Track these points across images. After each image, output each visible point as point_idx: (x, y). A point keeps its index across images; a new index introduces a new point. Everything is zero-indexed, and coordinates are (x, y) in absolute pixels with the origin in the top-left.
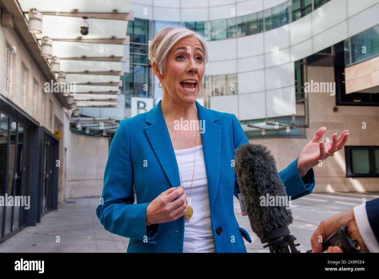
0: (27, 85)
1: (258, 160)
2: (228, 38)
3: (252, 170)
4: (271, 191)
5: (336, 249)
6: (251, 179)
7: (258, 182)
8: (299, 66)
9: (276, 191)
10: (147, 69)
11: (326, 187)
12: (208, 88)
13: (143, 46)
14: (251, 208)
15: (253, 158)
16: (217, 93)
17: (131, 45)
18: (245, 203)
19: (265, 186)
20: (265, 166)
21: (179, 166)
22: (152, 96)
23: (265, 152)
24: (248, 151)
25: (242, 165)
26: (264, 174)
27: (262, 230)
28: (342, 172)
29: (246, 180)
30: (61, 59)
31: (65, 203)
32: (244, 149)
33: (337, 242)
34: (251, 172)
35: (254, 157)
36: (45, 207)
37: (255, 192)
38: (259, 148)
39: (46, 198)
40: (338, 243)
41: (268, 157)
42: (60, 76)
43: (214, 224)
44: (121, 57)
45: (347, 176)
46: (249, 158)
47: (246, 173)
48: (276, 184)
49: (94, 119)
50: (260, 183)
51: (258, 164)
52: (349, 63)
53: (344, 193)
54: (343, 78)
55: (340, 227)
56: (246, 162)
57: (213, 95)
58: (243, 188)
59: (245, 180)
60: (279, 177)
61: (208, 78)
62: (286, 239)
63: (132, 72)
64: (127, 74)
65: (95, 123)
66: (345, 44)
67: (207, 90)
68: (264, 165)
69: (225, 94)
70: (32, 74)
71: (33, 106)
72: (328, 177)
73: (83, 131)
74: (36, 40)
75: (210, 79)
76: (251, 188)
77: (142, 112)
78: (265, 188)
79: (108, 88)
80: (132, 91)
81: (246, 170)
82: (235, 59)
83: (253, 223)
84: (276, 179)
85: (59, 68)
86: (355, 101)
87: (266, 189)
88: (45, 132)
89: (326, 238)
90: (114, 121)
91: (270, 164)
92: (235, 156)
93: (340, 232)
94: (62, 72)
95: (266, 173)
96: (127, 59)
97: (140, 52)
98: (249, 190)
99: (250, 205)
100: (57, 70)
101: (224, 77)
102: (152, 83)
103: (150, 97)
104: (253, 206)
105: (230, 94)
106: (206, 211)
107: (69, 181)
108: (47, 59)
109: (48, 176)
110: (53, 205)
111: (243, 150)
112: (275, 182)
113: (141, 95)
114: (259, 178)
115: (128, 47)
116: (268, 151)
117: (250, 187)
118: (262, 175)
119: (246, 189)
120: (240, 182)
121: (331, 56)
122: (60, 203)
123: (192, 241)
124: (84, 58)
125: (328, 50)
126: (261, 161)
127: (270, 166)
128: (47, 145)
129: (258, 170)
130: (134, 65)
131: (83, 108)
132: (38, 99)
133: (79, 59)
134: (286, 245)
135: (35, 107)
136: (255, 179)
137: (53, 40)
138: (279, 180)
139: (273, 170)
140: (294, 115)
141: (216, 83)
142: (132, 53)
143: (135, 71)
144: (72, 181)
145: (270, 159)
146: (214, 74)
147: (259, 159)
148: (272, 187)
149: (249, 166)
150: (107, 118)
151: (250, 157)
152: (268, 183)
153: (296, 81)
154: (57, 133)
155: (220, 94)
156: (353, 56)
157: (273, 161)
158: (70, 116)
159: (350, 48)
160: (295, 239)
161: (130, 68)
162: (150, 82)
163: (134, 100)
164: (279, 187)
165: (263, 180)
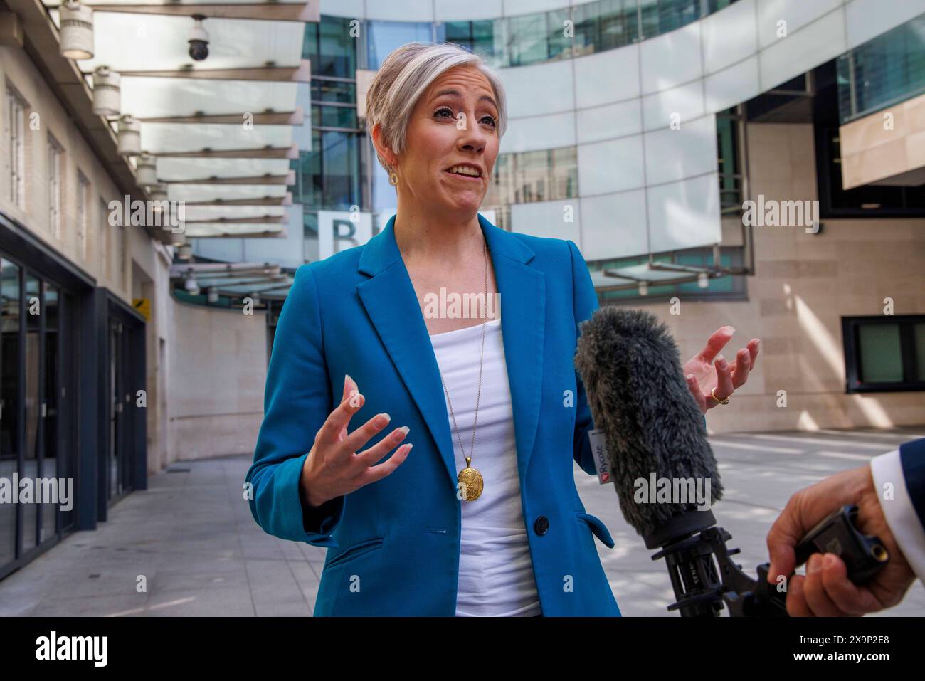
0: (61, 186)
1: (637, 349)
2: (551, 60)
3: (623, 373)
4: (668, 424)
5: (829, 561)
6: (619, 394)
7: (638, 401)
8: (727, 125)
9: (681, 423)
10: (354, 140)
11: (798, 418)
12: (506, 184)
13: (344, 85)
14: (622, 464)
15: (625, 343)
16: (527, 195)
17: (313, 83)
18: (605, 453)
19: (653, 412)
20: (654, 362)
21: (445, 377)
22: (367, 207)
23: (653, 327)
24: (611, 327)
25: (598, 362)
26: (651, 383)
27: (649, 518)
28: (836, 381)
29: (608, 398)
30: (143, 120)
31: (164, 472)
32: (602, 322)
33: (832, 543)
34: (619, 378)
35: (627, 341)
36: (118, 483)
37: (631, 427)
38: (638, 319)
39: (118, 461)
40: (834, 547)
41: (661, 341)
42: (141, 162)
43: (528, 511)
44: (291, 113)
45: (849, 390)
46: (615, 343)
47: (608, 379)
48: (682, 406)
49: (229, 267)
50: (641, 404)
51: (637, 359)
52: (850, 114)
53: (842, 432)
54: (835, 151)
55: (839, 509)
56: (607, 355)
57: (517, 201)
58: (600, 416)
59: (605, 398)
60: (688, 388)
61: (506, 160)
62: (708, 538)
63: (317, 149)
64: (307, 154)
65: (231, 277)
66: (839, 65)
67: (502, 188)
68: (650, 360)
69: (546, 197)
70: (72, 161)
71: (79, 238)
72: (803, 393)
73: (203, 297)
74: (79, 76)
75: (510, 162)
76: (620, 418)
77: (345, 246)
78: (654, 418)
79: (261, 191)
80: (319, 196)
81: (608, 374)
82: (570, 111)
83: (626, 500)
84: (681, 394)
85: (139, 144)
86: (866, 206)
87: (657, 418)
88: (109, 301)
89: (805, 533)
90: (278, 271)
91: (665, 357)
92: (579, 339)
93: (840, 519)
94: (146, 153)
95: (657, 381)
96: (305, 116)
97: (335, 98)
98: (615, 421)
99: (617, 457)
100: (135, 149)
101: (545, 155)
102: (369, 174)
103: (365, 209)
104: (625, 460)
105: (559, 197)
106: (509, 481)
107: (172, 420)
108: (109, 122)
109: (121, 407)
110: (136, 478)
111: (599, 325)
112: (677, 401)
113: (343, 205)
114: (640, 392)
115: (307, 89)
116: (659, 325)
117: (617, 413)
118: (647, 385)
119: (609, 420)
120: (592, 402)
121: (805, 97)
122: (153, 473)
123: (476, 553)
124: (200, 117)
125: (797, 83)
126: (643, 351)
127: (666, 363)
128: (116, 334)
129: (635, 373)
130: (322, 132)
131: (202, 241)
132: (89, 222)
133: (187, 120)
134: (708, 552)
135: (84, 241)
136: (630, 393)
137: (123, 73)
138: (688, 396)
139: (674, 372)
140: (716, 244)
141: (524, 172)
142: (317, 102)
143: (325, 146)
144: (180, 418)
145: (665, 344)
146: (519, 148)
147: (638, 345)
148: (672, 414)
149: (615, 362)
150: (261, 264)
151: (616, 341)
152: (661, 403)
153: (722, 161)
154: (140, 304)
155: (535, 198)
156: (859, 95)
157: (672, 349)
158: (170, 261)
159: (852, 75)
160: (730, 537)
161: (314, 140)
162: (363, 174)
163: (325, 219)
164: (687, 412)
165: (650, 398)
